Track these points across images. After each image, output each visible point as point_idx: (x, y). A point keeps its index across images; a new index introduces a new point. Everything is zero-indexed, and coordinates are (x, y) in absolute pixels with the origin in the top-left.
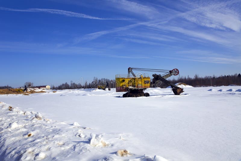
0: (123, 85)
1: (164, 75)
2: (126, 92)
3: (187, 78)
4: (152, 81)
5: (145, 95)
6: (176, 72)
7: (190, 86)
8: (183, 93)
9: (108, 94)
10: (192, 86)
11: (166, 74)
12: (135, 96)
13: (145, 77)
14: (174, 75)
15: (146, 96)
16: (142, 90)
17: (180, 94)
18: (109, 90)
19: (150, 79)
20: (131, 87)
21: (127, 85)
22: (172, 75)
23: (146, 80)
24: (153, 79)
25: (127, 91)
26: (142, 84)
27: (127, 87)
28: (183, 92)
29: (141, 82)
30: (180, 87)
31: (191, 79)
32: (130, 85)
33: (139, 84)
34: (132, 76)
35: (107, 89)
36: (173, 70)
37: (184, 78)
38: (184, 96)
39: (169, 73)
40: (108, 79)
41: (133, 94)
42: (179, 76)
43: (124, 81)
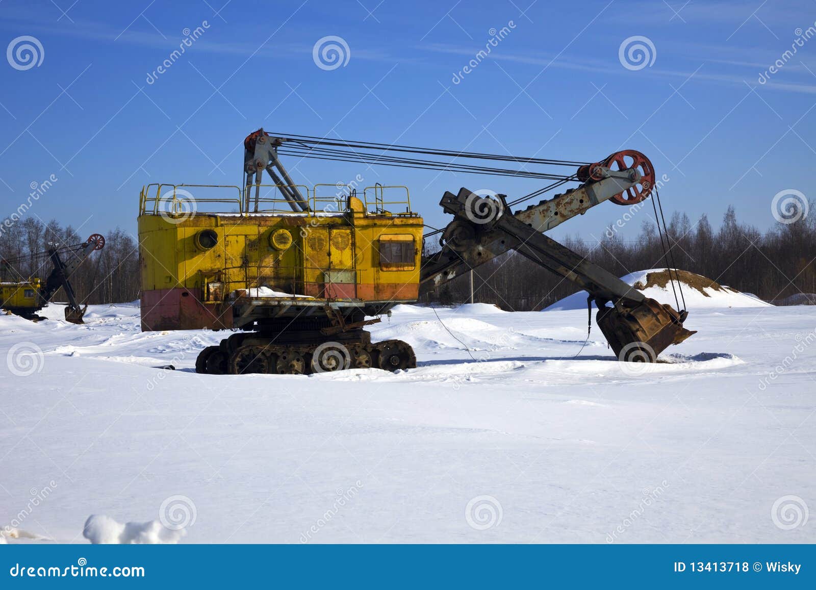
0: (202, 275)
1: (535, 201)
2: (226, 334)
3: (716, 228)
4: (434, 245)
5: (382, 359)
6: (632, 179)
7: (740, 295)
8: (687, 346)
9: (69, 349)
10: (762, 297)
11: (549, 196)
12: (297, 365)
13: (383, 216)
14: (616, 200)
15: (391, 367)
16: (354, 317)
17: (662, 356)
18: (74, 316)
19: (420, 233)
20: (266, 292)
21: (235, 274)
22: (595, 202)
23: (386, 235)
24: (447, 233)
25: (231, 327)
26: (353, 269)
27: (233, 288)
28: (687, 342)
29: (348, 252)
30: (661, 302)
31: (754, 235)
32: (253, 271)
33: (330, 268)
34: (273, 201)
35: (54, 311)
36: (607, 162)
37: (694, 228)
38: (692, 373)
39: (575, 185)
40: (63, 226)
41: (278, 349)
42: (658, 210)
43: (207, 239)
